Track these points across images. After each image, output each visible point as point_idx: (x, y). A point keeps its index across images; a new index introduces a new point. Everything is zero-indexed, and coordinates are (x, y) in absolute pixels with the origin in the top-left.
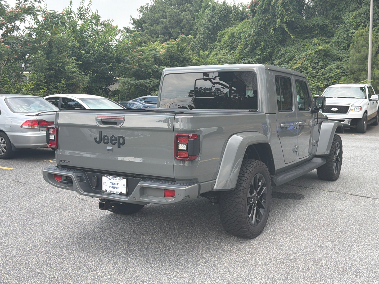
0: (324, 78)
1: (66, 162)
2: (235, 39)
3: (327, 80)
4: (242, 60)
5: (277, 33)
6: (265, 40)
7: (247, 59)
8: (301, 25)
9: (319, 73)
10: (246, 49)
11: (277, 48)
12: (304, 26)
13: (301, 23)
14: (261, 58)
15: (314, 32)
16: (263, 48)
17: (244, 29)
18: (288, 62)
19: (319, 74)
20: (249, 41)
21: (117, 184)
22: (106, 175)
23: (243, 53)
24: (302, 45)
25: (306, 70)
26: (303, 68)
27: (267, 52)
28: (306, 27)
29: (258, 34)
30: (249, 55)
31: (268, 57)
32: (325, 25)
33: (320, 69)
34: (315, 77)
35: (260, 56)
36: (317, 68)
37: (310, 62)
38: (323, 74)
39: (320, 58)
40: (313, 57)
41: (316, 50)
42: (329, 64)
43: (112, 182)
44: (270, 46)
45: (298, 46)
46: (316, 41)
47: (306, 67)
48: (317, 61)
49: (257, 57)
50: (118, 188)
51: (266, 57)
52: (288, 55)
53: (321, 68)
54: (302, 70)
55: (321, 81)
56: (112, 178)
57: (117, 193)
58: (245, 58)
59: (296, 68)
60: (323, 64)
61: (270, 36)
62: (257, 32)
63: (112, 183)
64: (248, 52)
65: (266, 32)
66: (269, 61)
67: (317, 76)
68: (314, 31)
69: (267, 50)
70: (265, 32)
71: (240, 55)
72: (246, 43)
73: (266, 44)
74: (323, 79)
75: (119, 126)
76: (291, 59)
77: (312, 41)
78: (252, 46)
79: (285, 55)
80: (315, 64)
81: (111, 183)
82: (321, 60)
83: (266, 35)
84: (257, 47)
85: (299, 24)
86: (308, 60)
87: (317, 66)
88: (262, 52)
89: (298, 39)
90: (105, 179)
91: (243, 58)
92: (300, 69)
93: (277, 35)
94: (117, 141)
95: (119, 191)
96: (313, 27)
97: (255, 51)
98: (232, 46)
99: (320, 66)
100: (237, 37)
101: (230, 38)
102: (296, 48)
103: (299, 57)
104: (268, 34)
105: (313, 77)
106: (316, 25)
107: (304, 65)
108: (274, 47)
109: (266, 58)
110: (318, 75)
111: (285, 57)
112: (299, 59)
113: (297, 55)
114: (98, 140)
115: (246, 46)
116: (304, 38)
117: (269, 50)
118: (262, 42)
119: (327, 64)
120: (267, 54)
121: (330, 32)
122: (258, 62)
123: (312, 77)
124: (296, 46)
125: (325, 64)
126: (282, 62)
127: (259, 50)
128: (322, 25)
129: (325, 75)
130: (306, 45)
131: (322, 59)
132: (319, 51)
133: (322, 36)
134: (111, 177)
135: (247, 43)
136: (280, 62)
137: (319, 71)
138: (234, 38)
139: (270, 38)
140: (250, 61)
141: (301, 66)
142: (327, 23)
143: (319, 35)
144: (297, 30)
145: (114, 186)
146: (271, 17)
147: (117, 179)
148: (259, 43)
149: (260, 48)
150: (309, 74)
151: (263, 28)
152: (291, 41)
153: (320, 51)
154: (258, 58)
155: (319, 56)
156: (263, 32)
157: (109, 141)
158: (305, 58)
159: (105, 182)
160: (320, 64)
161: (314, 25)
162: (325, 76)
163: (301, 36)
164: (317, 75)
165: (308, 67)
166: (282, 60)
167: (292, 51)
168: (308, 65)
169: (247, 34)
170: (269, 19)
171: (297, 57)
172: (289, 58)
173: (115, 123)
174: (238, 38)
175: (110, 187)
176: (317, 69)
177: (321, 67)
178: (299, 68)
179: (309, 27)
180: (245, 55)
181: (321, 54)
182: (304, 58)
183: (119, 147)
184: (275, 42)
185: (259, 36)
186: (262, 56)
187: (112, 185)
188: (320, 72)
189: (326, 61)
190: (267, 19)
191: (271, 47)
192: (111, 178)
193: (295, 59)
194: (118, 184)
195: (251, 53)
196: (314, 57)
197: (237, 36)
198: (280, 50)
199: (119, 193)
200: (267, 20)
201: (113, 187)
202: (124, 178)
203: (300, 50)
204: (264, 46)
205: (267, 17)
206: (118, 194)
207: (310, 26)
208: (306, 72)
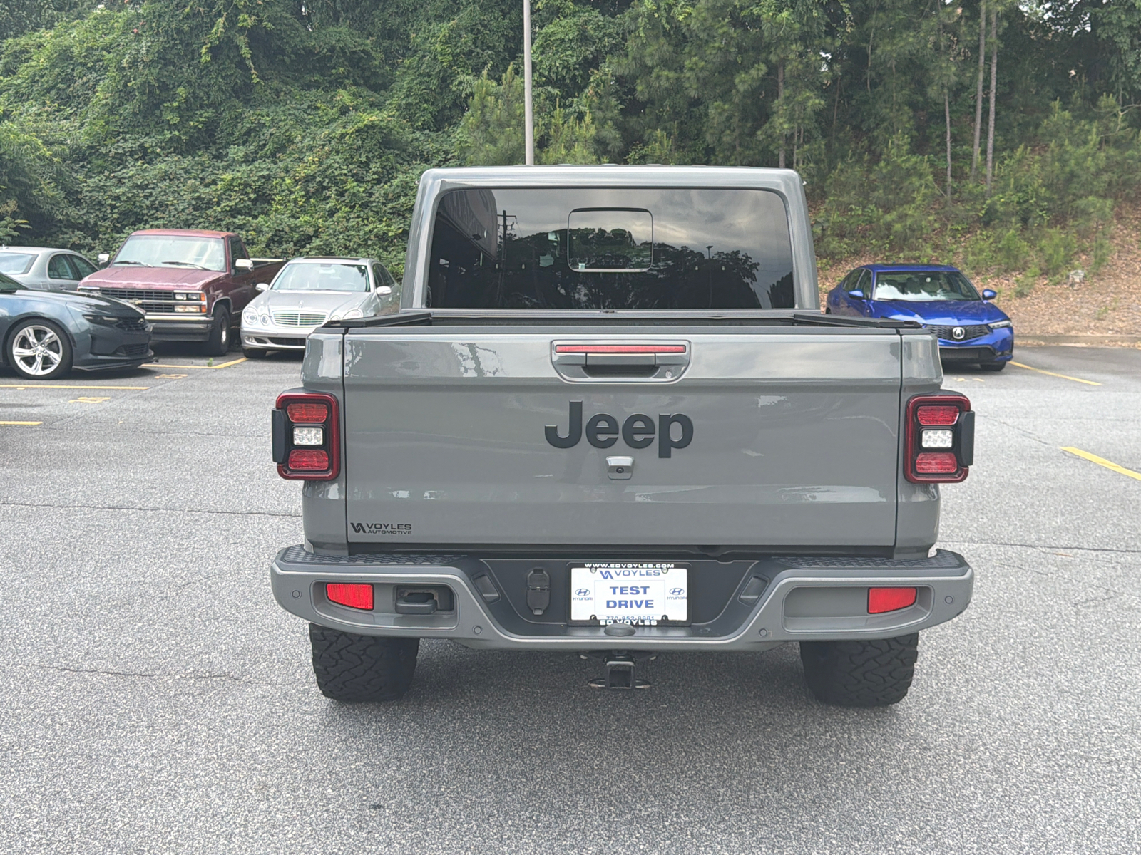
0: (390, 209)
1: (389, 528)
2: (73, 70)
3: (399, 215)
4: (118, 141)
5: (223, 64)
6: (189, 82)
7: (133, 137)
8: (295, 45)
9: (377, 195)
10: (128, 106)
11: (230, 109)
12: (304, 49)
13: (293, 38)
14: (183, 138)
15: (334, 71)
16: (185, 106)
17: (101, 40)
18: (273, 155)
19: (377, 198)
20: (135, 79)
21: (641, 590)
22: (587, 562)
23: (117, 117)
24: (305, 106)
25: (336, 184)
26: (327, 177)
27: (201, 119)
28: (310, 52)
29: (162, 58)
30: (138, 126)
31: (204, 135)
32: (362, 51)
33: (376, 184)
34: (365, 205)
35: (179, 131)
36: (368, 179)
37: (345, 160)
38: (387, 200)
39: (371, 151)
40: (351, 145)
41: (359, 125)
42: (398, 171)
43: (620, 585)
44: (205, 102)
45: (295, 109)
46: (344, 96)
47: (334, 176)
48: (365, 160)
49: (166, 132)
50: (648, 604)
51: (196, 135)
52: (271, 135)
53: (378, 181)
54: (325, 184)
55: (384, 219)
56: (618, 570)
57: (647, 623)
58: (128, 136)
59: (307, 176)
60: (382, 168)
61: (202, 71)
62: (158, 52)
63: (618, 591)
64: (135, 114)
65: (189, 57)
66: (207, 148)
67: (372, 202)
68: (334, 68)
69: (199, 113)
70: (186, 56)
71: (107, 123)
72: (125, 85)
73: (193, 92)
74: (390, 213)
75: (668, 379)
76: (282, 148)
77: (334, 96)
78: (145, 98)
79: (261, 133)
80: (359, 166)
81: (614, 589)
82: (373, 157)
83: (189, 66)
84: (165, 102)
85: (287, 43)
86: (338, 153)
87: (365, 172)
88: (184, 120)
89: (289, 87)
90: (581, 577)
91: (119, 133)
92: (318, 179)
93: (224, 69)
94: (656, 436)
95: (655, 615)
96: (328, 54)
97: (158, 112)
98: (64, 90)
99: (375, 173)
100: (81, 63)
101: (54, 66)
102: (290, 114)
103: (306, 143)
104: (195, 62)
105: (360, 206)
106: (338, 48)
107: (328, 168)
108: (220, 105)
109: (198, 138)
110: (374, 202)
111: (260, 141)
112: (311, 148)
113: (299, 138)
114: (564, 433)
115: (125, 94)
116: (308, 87)
117: (206, 115)
118: (179, 86)
119: (392, 168)
120: (200, 127)
121: (375, 74)
122: (172, 149)
123: (357, 206)
124: (289, 110)
125: (387, 170)
126: (252, 153)
127: (172, 110)
128: (354, 52)
129: (391, 201)
130: (319, 108)
131: (376, 154)
132: (366, 129)
133: (356, 84)
134: (614, 569)
135: (129, 84)
136: (246, 155)
137: (372, 187)
138: (71, 67)
139: (202, 77)
140: (146, 145)
141: (320, 171)
142: (368, 48)
143: (347, 81)
144: (284, 60)
145: (629, 597)
146: (201, 9)
147: (644, 571)
148: (168, 90)
149: (175, 104)
150: (346, 198)
151: (178, 42)
152: (269, 91)
153: (368, 129)
154: (171, 138)
155: (368, 144)
156: (178, 54)
157: (620, 436)
158: (326, 148)
159: (584, 587)
160: (374, 167)
161: (332, 49)
162: (394, 204)
163: (296, 79)
164: (371, 199)
165: (341, 175)
166: (252, 147)
167: (282, 124)
168: (342, 169)
169: (127, 56)
170: (194, 15)
171: (301, 142)
172: (273, 142)
173: (649, 369)
174: (84, 65)
175: (612, 604)
176: (369, 181)
177: (376, 177)
178: (314, 177)
179: (318, 53)
180: (125, 123)
181: (372, 138)
182: (324, 146)
183: (664, 453)
184: (220, 89)
185: (165, 65)
186: (184, 130)
187: (618, 597)
188: (379, 192)
189: (387, 160)
190: (188, 14)
191: (209, 106)
192: (612, 571)
193: (293, 147)
194: (645, 589)
195: (144, 118)
196: (355, 147)
197: (82, 60)
198: (238, 119)
199: (654, 623)
200: (187, 17)
201: (623, 604)
202: (676, 567)
203: (302, 120)
204: (187, 99)
205: (187, 10)
206: (650, 626)
207: (320, 52)
208: (336, 190)
